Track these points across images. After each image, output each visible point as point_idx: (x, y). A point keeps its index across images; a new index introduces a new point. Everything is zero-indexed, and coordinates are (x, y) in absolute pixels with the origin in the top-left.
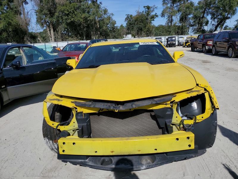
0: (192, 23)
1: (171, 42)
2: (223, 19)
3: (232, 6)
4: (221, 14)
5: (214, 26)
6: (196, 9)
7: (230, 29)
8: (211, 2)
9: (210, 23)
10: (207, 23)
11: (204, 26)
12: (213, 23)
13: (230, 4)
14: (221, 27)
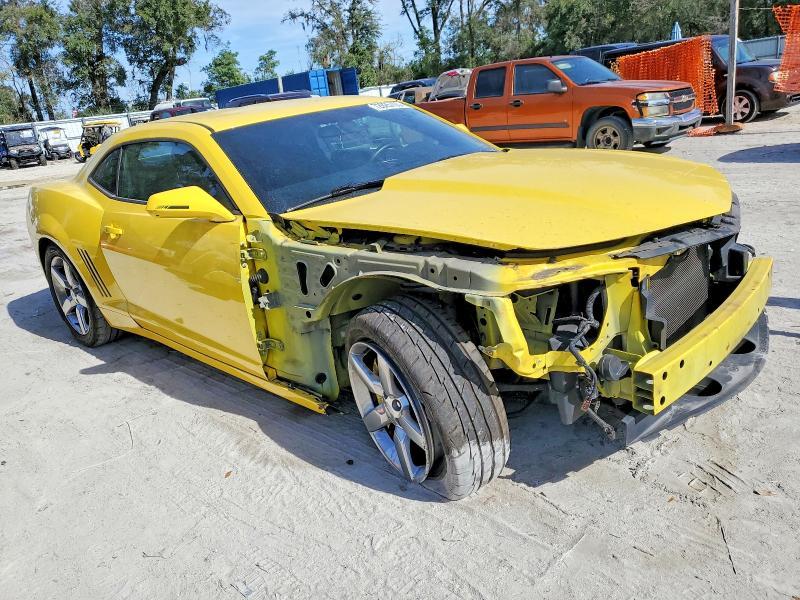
0: (66, 77)
1: (20, 148)
2: (167, 63)
3: (183, 24)
4: (158, 49)
5: (146, 87)
6: (70, 28)
7: (193, 94)
8: (112, 6)
9: (129, 74)
10: (121, 77)
11: (115, 88)
12: (139, 76)
13: (178, 19)
14: (167, 89)
